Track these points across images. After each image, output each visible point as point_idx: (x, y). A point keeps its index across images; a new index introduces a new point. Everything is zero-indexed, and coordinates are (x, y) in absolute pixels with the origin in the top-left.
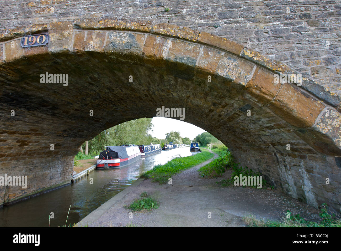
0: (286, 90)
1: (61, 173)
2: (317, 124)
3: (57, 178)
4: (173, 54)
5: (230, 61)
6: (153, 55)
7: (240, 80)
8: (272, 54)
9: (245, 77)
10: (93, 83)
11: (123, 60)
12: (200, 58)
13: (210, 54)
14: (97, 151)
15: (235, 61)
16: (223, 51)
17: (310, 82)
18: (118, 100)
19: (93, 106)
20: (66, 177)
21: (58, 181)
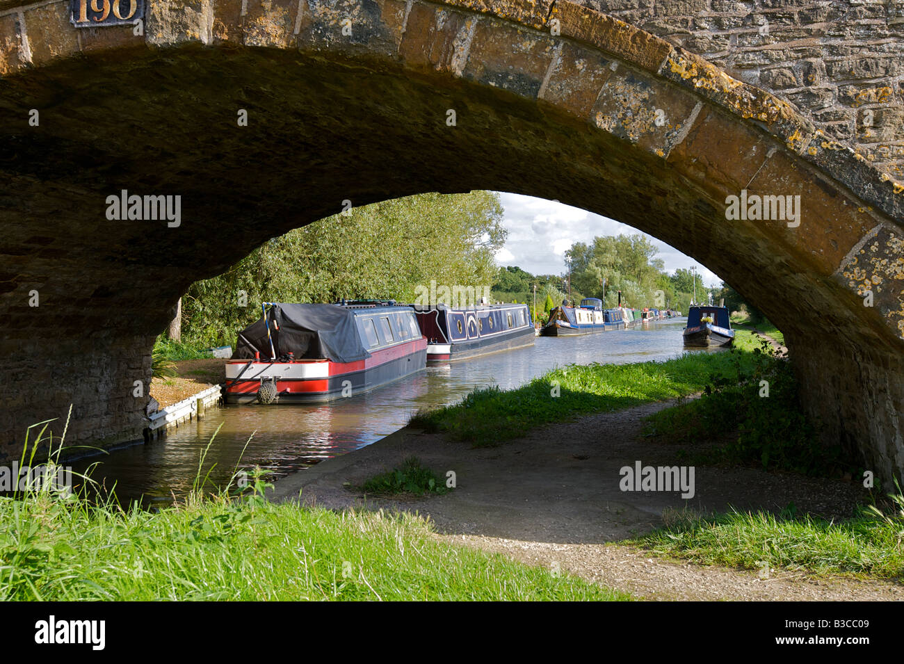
0: (775, 174)
1: (108, 401)
2: (846, 269)
3: (97, 416)
4: (481, 64)
5: (632, 88)
6: (426, 64)
7: (653, 142)
8: (752, 67)
9: (668, 135)
10: (253, 103)
11: (348, 66)
12: (552, 78)
13: (580, 65)
14: (221, 324)
15: (644, 87)
16: (615, 58)
17: (842, 154)
18: (328, 142)
19: (242, 159)
20: (126, 415)
21: (100, 427)
